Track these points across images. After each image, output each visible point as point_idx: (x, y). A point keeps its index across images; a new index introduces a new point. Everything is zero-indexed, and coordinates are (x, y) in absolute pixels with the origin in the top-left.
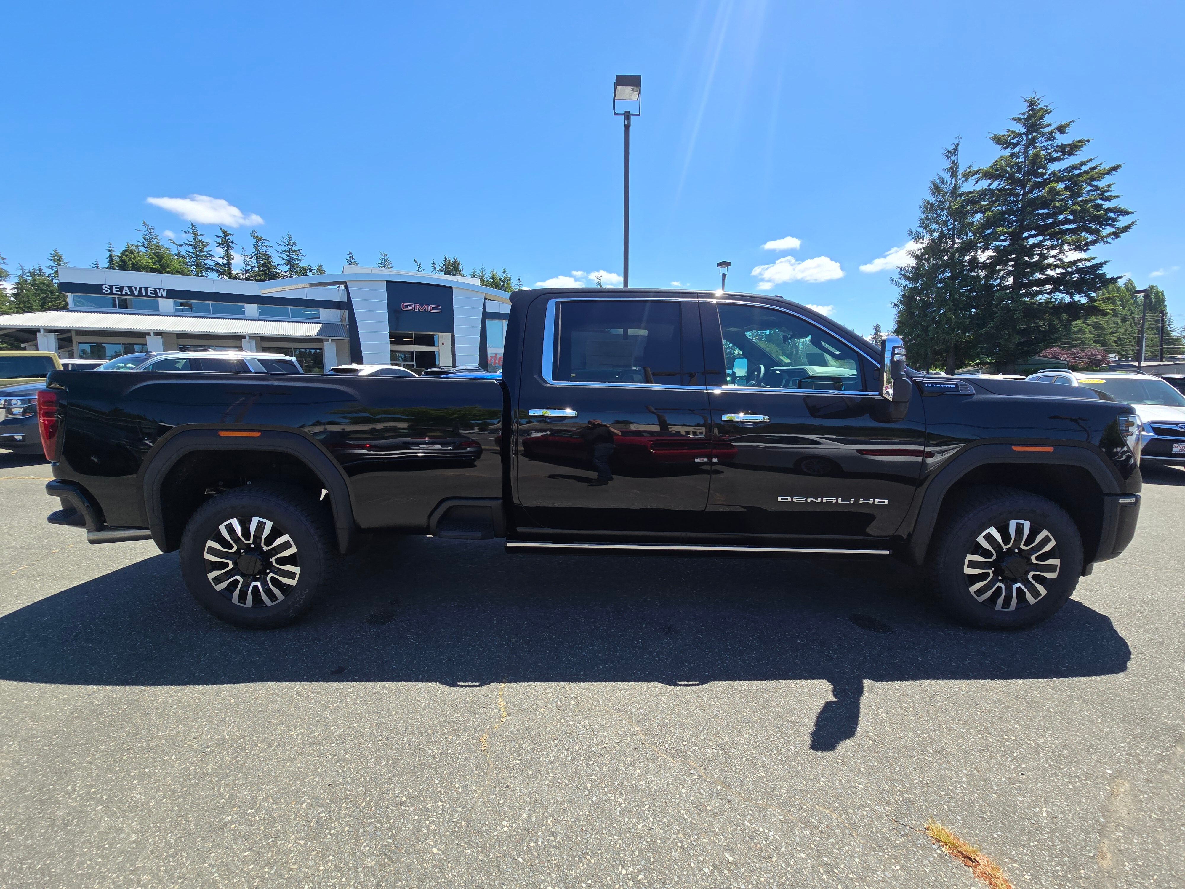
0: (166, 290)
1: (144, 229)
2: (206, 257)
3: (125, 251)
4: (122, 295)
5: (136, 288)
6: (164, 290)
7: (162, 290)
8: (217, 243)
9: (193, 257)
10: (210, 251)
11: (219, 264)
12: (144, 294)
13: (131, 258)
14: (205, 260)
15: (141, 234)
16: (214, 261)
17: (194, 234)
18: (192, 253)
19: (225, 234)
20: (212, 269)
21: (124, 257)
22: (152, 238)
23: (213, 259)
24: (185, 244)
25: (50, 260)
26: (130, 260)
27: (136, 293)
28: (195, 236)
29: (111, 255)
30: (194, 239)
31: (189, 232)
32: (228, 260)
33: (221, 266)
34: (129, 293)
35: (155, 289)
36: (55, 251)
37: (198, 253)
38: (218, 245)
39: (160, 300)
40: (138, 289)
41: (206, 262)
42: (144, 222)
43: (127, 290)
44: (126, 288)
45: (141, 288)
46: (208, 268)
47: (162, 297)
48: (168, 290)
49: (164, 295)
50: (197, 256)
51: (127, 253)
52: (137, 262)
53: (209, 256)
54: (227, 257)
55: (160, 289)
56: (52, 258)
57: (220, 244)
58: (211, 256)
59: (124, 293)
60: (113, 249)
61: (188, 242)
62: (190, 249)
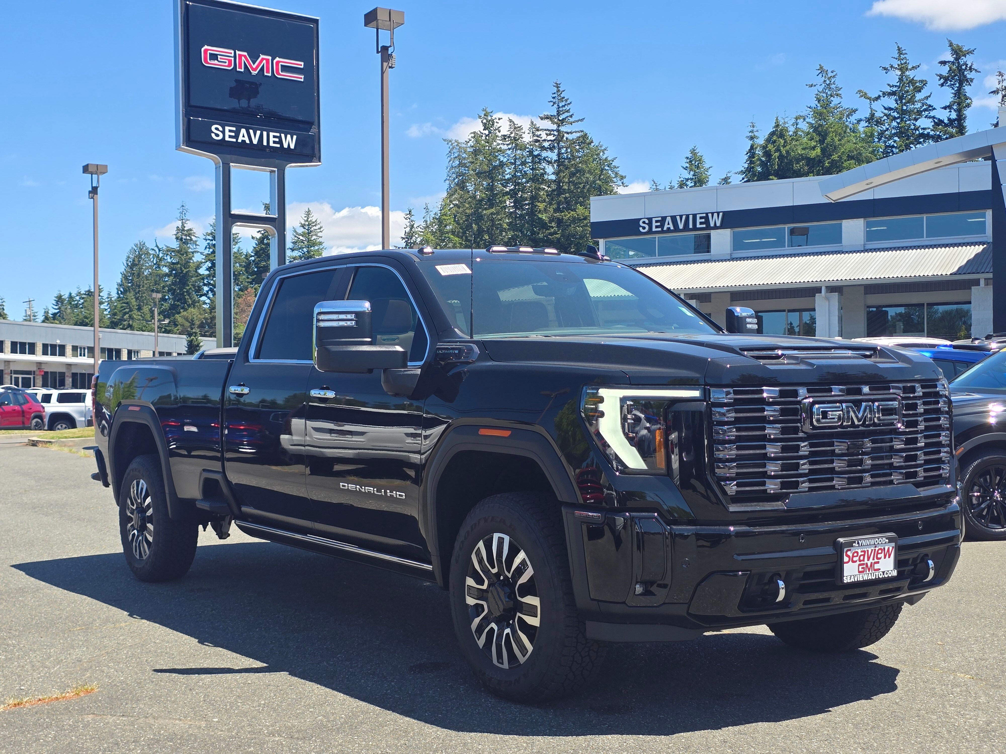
0: (721, 214)
1: (821, 79)
2: (919, 113)
3: (773, 134)
4: (663, 232)
5: (681, 217)
6: (718, 213)
7: (716, 215)
8: (941, 76)
9: (895, 118)
10: (927, 98)
11: (941, 122)
12: (691, 226)
13: (779, 146)
14: (916, 120)
15: (814, 90)
16: (934, 117)
17: (901, 69)
18: (895, 110)
19: (958, 53)
20: (927, 137)
21: (770, 147)
22: (831, 96)
23: (932, 114)
24: (884, 94)
25: (685, 169)
26: (778, 150)
27: (681, 226)
28: (903, 73)
29: (752, 147)
30: (901, 80)
31: (892, 67)
32: (959, 111)
33: (946, 125)
34: (672, 228)
35: (707, 214)
36: (693, 152)
37: (905, 108)
38: (942, 81)
39: (713, 233)
40: (684, 217)
41: (918, 123)
42: (821, 68)
43: (671, 223)
44: (669, 219)
45: (687, 216)
46: (922, 135)
47: (716, 228)
48: (724, 213)
49: (718, 224)
50: (903, 112)
51: (775, 138)
52: (787, 152)
53: (925, 110)
54: (959, 104)
55: (713, 214)
56: (688, 165)
57: (946, 79)
58: (930, 108)
59: (665, 229)
60: (756, 134)
61: (888, 89)
62: (891, 102)
